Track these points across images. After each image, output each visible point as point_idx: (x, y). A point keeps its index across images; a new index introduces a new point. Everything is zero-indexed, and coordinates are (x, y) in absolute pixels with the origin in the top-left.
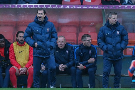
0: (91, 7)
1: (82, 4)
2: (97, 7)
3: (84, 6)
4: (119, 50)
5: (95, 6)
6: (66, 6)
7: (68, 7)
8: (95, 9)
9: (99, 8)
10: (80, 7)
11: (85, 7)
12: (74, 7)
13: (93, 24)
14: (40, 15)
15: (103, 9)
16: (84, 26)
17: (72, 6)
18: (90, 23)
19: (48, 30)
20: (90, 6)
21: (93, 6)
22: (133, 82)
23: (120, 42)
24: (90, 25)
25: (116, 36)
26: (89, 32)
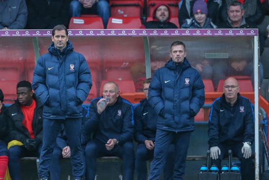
0: (124, 34)
1: (105, 27)
2: (134, 33)
3: (110, 32)
4: (186, 112)
5: (131, 32)
6: (78, 32)
7: (81, 34)
8: (130, 37)
9: (138, 34)
10: (102, 33)
11: (113, 34)
12: (91, 34)
13: (127, 64)
14: (60, 39)
15: (145, 37)
16: (110, 69)
17: (88, 32)
18: (121, 63)
19: (72, 67)
20: (121, 32)
21: (127, 32)
22: (202, 171)
23: (190, 99)
24: (122, 66)
25: (181, 87)
26: (120, 79)
